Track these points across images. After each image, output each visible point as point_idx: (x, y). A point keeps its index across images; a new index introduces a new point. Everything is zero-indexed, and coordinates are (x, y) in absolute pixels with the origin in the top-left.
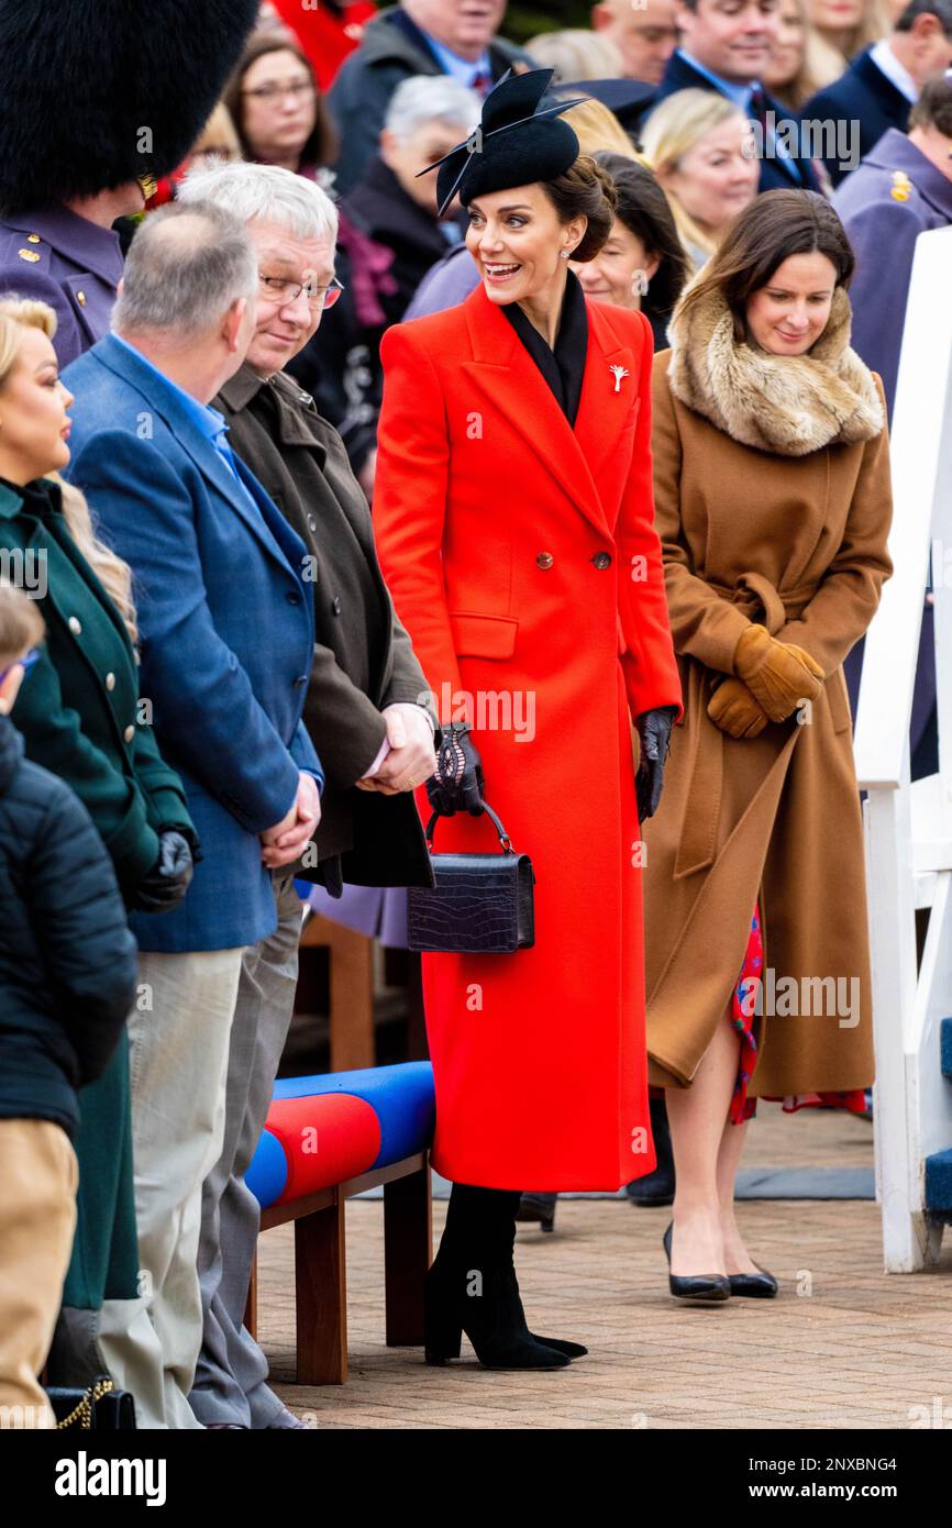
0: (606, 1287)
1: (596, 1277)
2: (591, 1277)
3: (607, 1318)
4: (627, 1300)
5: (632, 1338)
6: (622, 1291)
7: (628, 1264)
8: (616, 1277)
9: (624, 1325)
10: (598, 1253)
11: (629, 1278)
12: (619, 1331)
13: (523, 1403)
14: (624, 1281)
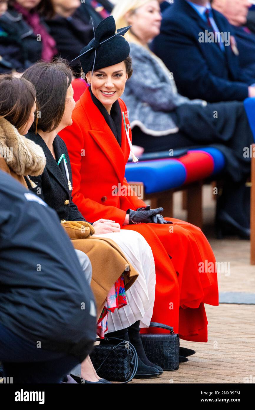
0: (221, 336)
1: (218, 333)
2: (216, 333)
3: (220, 348)
4: (229, 342)
5: (230, 356)
6: (227, 339)
7: (230, 328)
8: (225, 333)
9: (227, 351)
10: (220, 324)
11: (230, 333)
12: (225, 353)
13: (187, 379)
14: (229, 335)
